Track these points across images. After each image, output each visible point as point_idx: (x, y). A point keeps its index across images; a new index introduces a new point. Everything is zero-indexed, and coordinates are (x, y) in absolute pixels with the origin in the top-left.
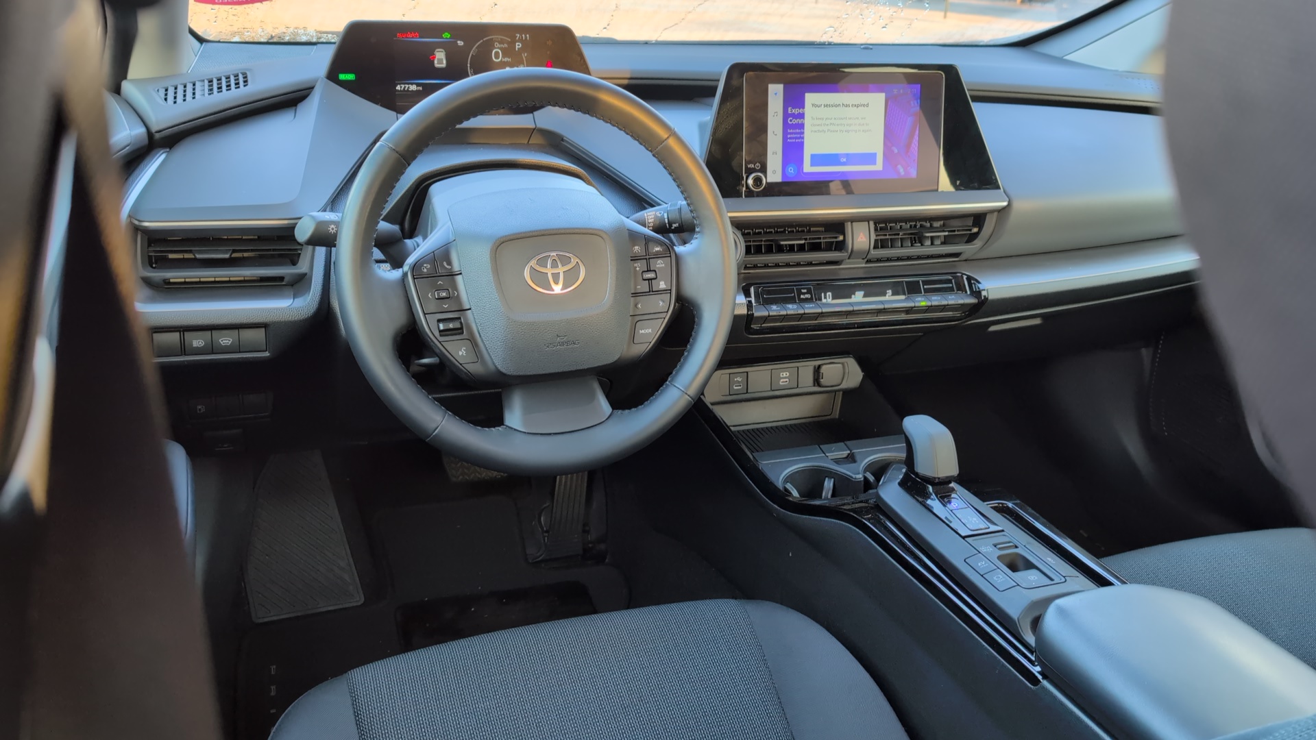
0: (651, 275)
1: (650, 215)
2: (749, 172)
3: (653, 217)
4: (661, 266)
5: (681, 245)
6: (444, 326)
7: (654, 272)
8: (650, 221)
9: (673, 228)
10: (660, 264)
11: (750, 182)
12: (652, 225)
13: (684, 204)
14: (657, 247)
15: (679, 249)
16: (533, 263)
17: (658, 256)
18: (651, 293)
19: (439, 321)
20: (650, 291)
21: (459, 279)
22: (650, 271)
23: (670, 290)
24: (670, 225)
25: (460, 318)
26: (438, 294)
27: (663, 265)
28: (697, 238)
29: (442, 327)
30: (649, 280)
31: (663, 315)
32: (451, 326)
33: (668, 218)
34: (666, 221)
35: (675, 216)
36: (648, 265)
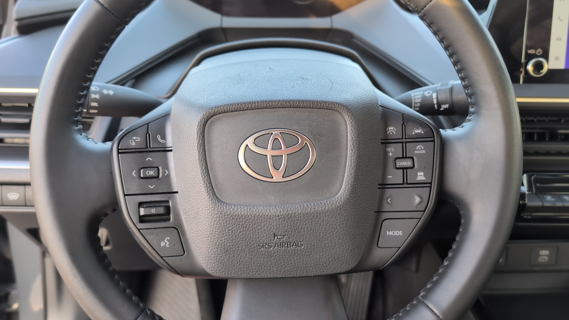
0: (407, 163)
1: (417, 94)
2: (529, 57)
3: (420, 96)
4: (421, 152)
5: (450, 128)
6: (145, 211)
7: (410, 160)
8: (417, 101)
9: (442, 109)
10: (420, 149)
11: (530, 67)
12: (419, 105)
13: (457, 84)
14: (417, 128)
15: (447, 133)
16: (249, 142)
17: (417, 140)
18: (405, 186)
19: (141, 204)
20: (403, 184)
21: (170, 155)
22: (406, 157)
23: (431, 183)
24: (439, 106)
25: (168, 201)
26: (144, 173)
27: (424, 152)
28: (470, 120)
29: (142, 212)
30: (403, 169)
31: (419, 215)
32: (153, 211)
33: (437, 98)
34: (435, 101)
35: (444, 96)
36: (404, 150)
